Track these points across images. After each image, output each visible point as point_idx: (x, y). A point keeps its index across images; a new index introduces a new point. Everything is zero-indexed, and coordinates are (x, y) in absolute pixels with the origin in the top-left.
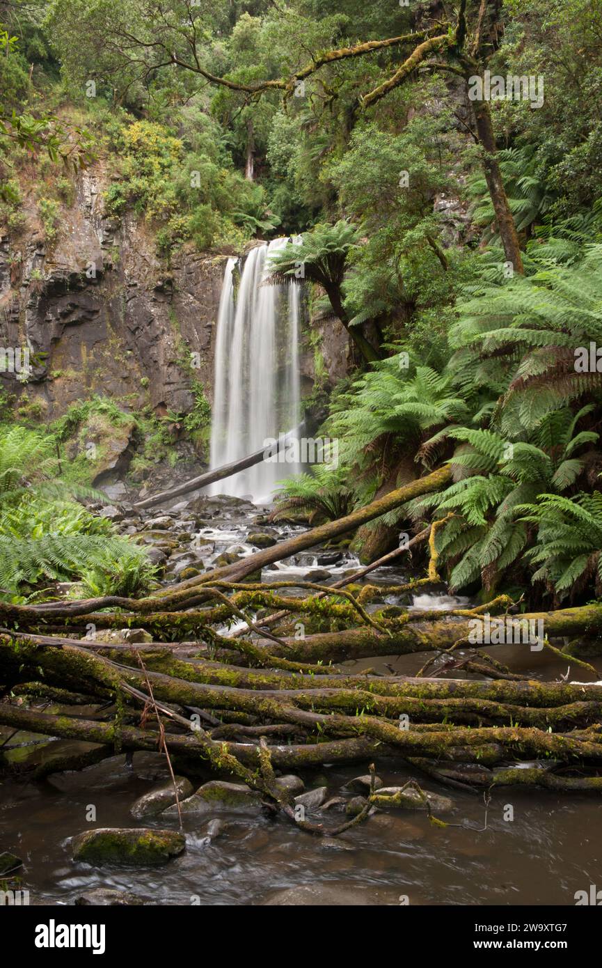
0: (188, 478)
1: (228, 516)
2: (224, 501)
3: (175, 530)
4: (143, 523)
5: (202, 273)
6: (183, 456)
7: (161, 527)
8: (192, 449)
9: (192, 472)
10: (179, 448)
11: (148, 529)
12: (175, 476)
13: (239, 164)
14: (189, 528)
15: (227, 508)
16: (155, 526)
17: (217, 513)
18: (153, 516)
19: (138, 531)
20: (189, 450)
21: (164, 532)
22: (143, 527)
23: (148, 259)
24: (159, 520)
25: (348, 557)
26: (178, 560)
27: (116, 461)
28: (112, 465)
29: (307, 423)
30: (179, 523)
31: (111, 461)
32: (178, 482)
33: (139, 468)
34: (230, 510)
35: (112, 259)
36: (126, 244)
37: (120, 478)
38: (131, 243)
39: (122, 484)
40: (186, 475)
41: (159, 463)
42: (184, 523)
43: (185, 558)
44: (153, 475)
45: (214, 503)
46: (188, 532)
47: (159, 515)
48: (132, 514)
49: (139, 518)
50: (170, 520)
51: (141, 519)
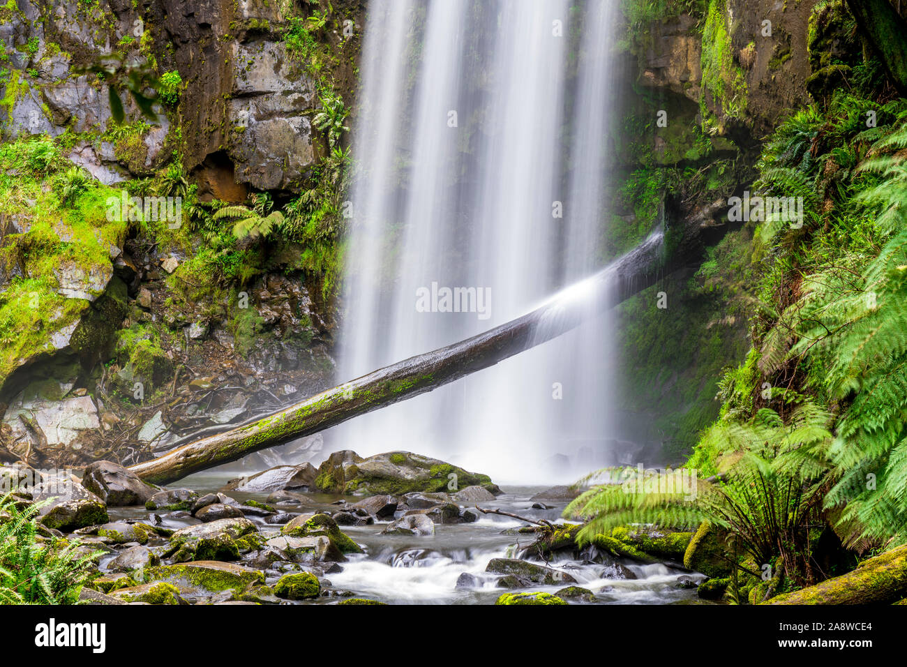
0: (289, 389)
1: (428, 524)
2: (407, 473)
3: (266, 565)
4: (167, 534)
6: (278, 321)
7: (226, 553)
8: (307, 302)
9: (301, 373)
10: (264, 294)
11: (182, 559)
12: (249, 381)
14: (309, 557)
15: (421, 496)
16: (206, 550)
17: (387, 512)
18: (194, 512)
19: (154, 561)
20: (294, 302)
21: (233, 569)
22: (167, 548)
24: (214, 529)
27: (71, 329)
28: (60, 340)
29: (669, 239)
30: (276, 541)
31: (58, 326)
32: (258, 401)
33: (143, 354)
34: (428, 505)
37: (84, 382)
39: (89, 399)
40: (282, 382)
41: (202, 338)
42: (295, 543)
44: (184, 378)
45: (376, 478)
46: (307, 570)
47: (214, 508)
48: (129, 500)
49: (152, 516)
50: (250, 529)
51: (159, 520)
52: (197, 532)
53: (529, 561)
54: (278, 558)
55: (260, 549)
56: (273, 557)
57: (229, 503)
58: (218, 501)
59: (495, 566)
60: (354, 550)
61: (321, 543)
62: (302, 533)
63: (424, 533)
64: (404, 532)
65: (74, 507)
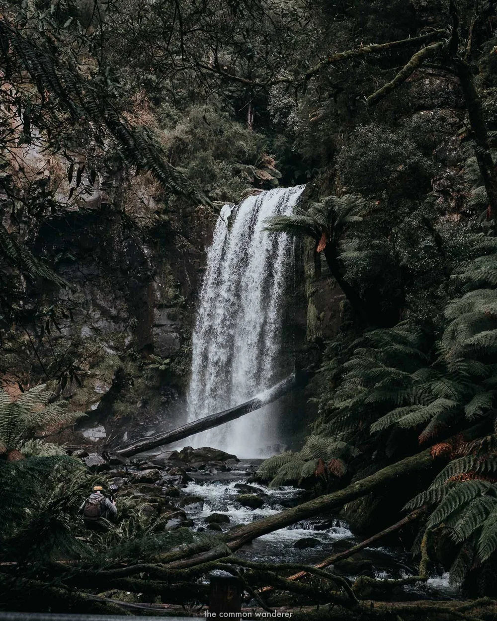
1: (215, 472)
2: (209, 454)
3: (162, 485)
4: (130, 474)
5: (199, 218)
6: (167, 402)
7: (149, 480)
10: (162, 392)
11: (135, 483)
13: (240, 117)
14: (177, 482)
15: (213, 462)
16: (144, 479)
18: (139, 467)
20: (172, 395)
21: (151, 486)
22: (130, 479)
23: (146, 202)
24: (145, 473)
25: (338, 525)
26: (169, 518)
27: (98, 403)
28: (94, 407)
30: (165, 477)
31: (94, 402)
33: (122, 412)
34: (216, 465)
35: (111, 199)
36: (125, 185)
37: (101, 422)
38: (130, 186)
39: (103, 427)
41: (141, 407)
42: (172, 478)
43: (176, 516)
44: (136, 421)
45: (199, 456)
46: (175, 487)
47: (145, 466)
48: (116, 463)
49: (125, 468)
50: (157, 473)
51: (127, 469)
52: (140, 474)
53: (249, 484)
54: (166, 483)
55: (160, 480)
56: (165, 482)
57: (150, 464)
58: (146, 463)
59: (237, 486)
60: (192, 480)
61: (180, 478)
62: (174, 474)
63: (214, 474)
64: (207, 474)
65: (99, 464)
